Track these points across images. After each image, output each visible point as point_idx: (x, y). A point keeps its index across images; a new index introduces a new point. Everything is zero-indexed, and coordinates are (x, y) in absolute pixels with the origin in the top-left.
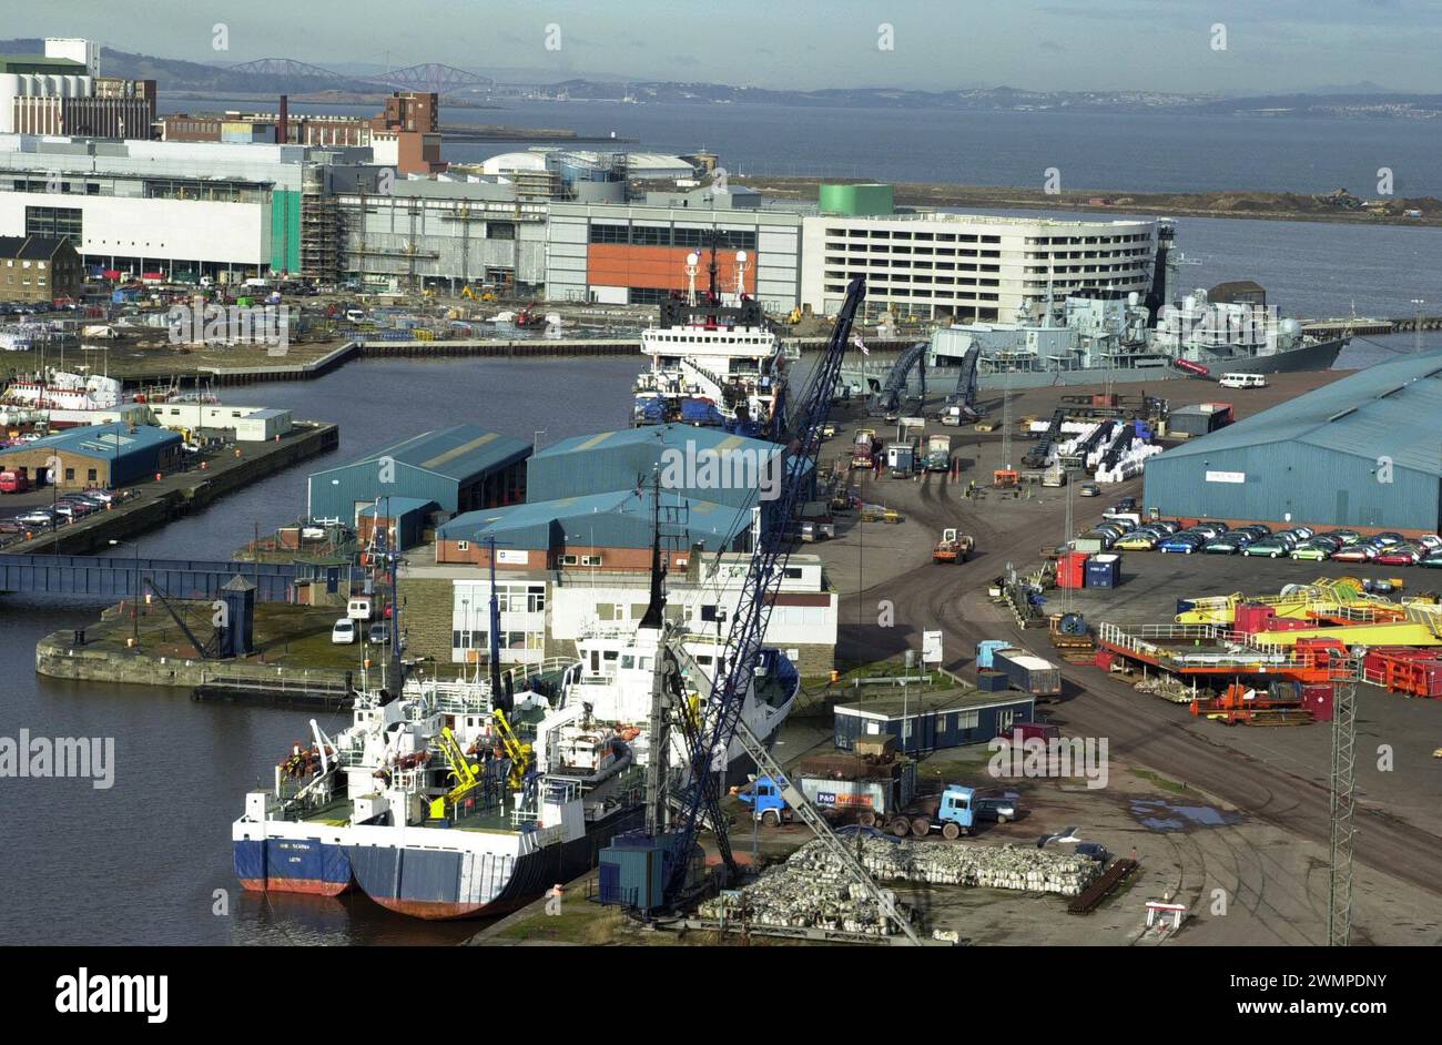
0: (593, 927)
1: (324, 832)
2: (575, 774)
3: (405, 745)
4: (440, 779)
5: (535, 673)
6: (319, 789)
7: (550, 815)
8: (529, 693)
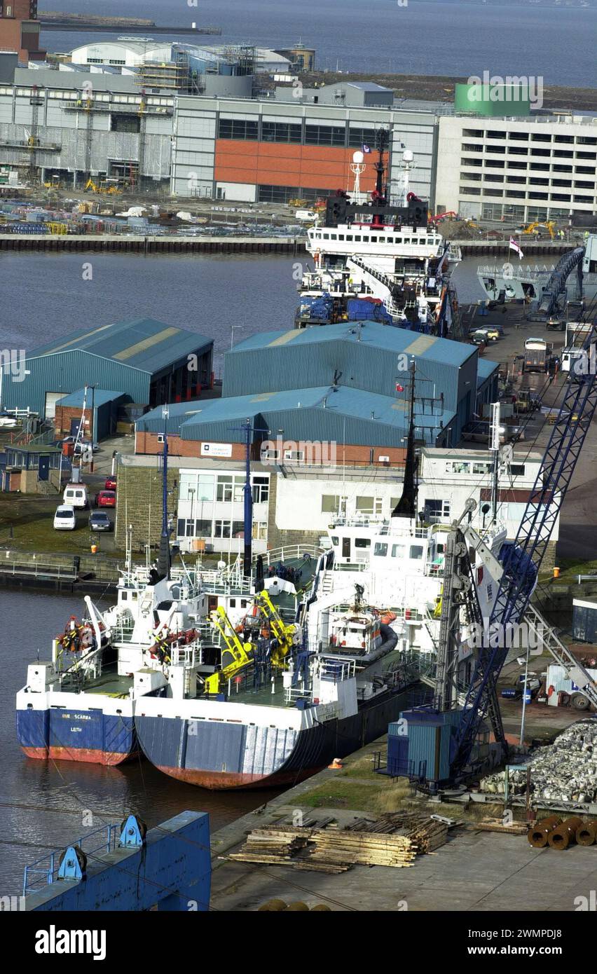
0: (381, 797)
1: (108, 704)
2: (346, 654)
4: (212, 657)
5: (278, 559)
7: (326, 692)
8: (276, 578)
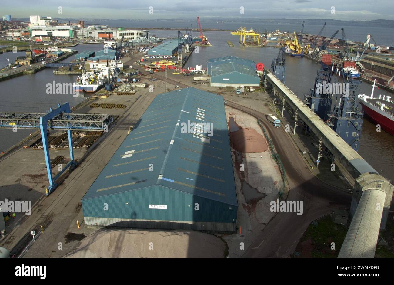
0: (105, 92)
1: (81, 86)
2: (102, 79)
3: (87, 78)
4: (90, 80)
5: (98, 71)
6: (80, 82)
7: (100, 83)
8: (97, 73)
